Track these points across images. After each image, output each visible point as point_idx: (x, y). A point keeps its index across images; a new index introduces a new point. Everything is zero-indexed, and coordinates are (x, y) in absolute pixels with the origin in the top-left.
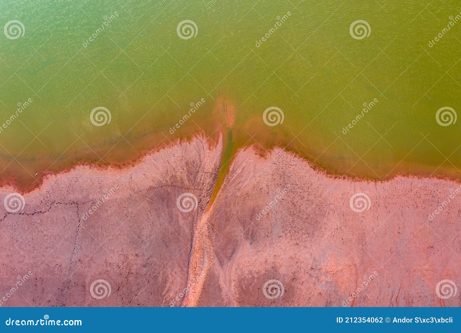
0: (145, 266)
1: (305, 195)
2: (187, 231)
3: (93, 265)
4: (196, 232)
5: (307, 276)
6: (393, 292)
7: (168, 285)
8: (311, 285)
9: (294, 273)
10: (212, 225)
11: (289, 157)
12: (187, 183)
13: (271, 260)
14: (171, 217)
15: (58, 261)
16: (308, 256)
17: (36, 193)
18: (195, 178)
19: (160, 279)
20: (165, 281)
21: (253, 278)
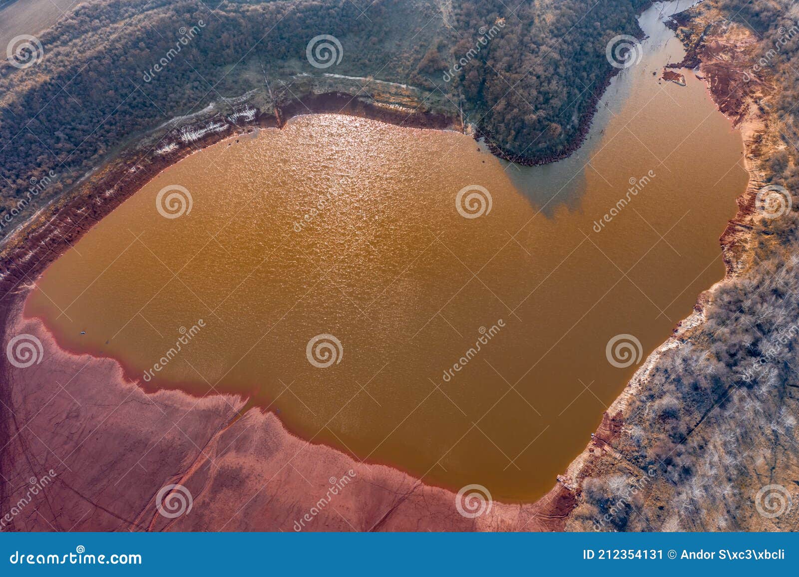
0: (180, 445)
1: (273, 438)
2: (210, 435)
3: (157, 437)
4: (213, 438)
5: (255, 478)
6: (294, 502)
7: (186, 458)
8: (254, 483)
9: (249, 474)
10: (222, 437)
11: (275, 418)
12: (221, 413)
13: (241, 463)
14: (206, 427)
15: (142, 429)
16: (260, 468)
17: (151, 395)
18: (227, 412)
19: (184, 454)
20: (185, 456)
21: (228, 469)
